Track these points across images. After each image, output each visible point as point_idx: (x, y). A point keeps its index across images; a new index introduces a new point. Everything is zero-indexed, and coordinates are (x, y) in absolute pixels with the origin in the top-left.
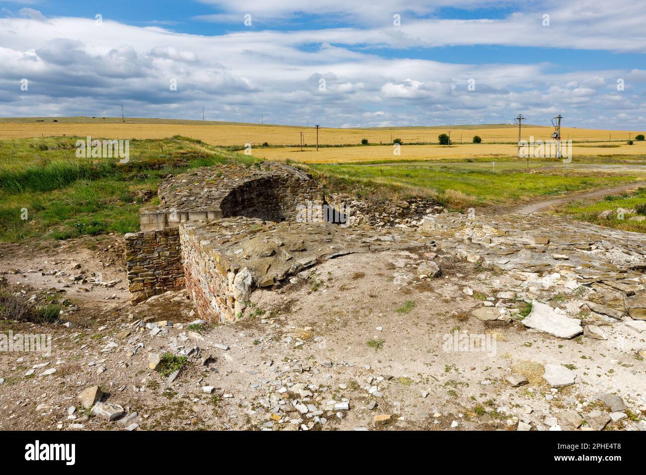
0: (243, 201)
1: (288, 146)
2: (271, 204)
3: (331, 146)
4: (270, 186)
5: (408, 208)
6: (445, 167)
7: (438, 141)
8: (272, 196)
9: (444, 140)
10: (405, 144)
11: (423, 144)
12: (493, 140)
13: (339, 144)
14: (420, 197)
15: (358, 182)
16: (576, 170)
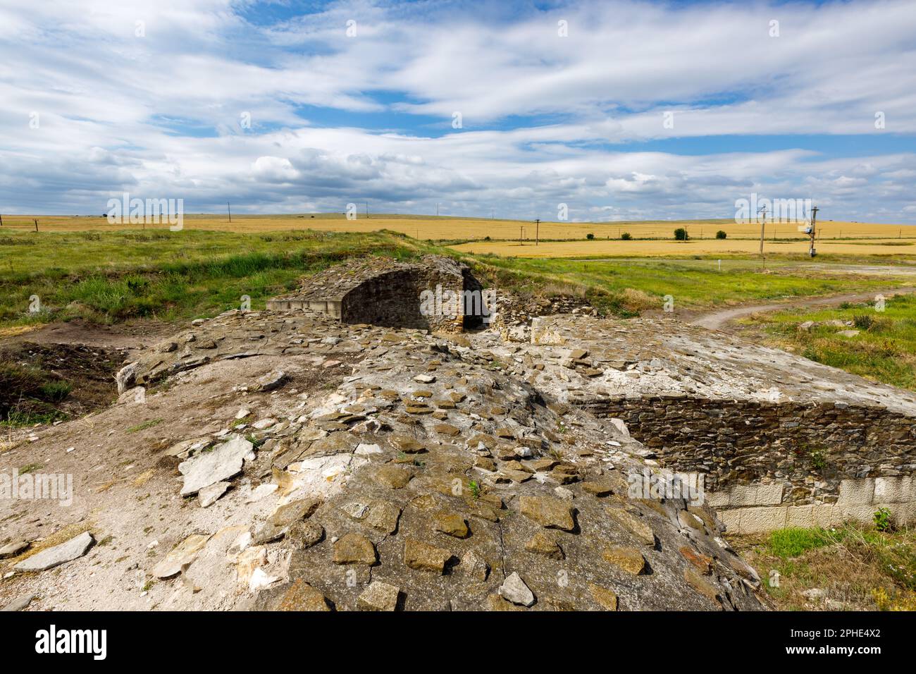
0: (378, 292)
1: (509, 240)
3: (554, 241)
5: (549, 307)
7: (674, 236)
8: (409, 289)
9: (681, 235)
10: (635, 239)
11: (656, 239)
12: (739, 236)
13: (563, 239)
15: (529, 277)
16: (825, 272)
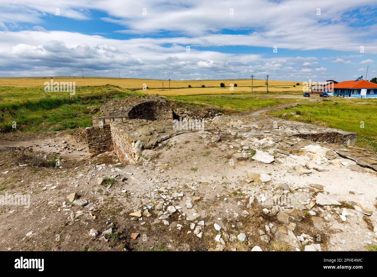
0: (138, 112)
1: (157, 88)
2: (150, 113)
3: (176, 88)
4: (149, 106)
5: (208, 114)
6: (223, 97)
7: (220, 86)
8: (150, 110)
9: (222, 85)
10: (207, 87)
11: (214, 87)
12: (242, 85)
13: (179, 87)
14: (213, 109)
15: (187, 103)
16: (274, 97)
